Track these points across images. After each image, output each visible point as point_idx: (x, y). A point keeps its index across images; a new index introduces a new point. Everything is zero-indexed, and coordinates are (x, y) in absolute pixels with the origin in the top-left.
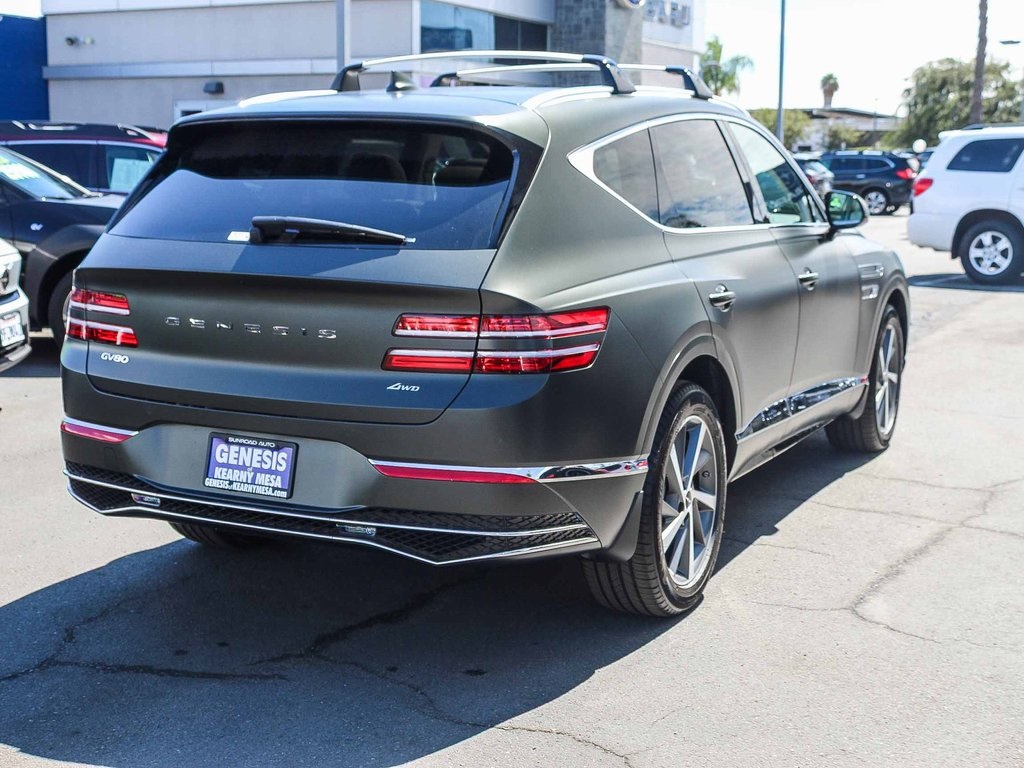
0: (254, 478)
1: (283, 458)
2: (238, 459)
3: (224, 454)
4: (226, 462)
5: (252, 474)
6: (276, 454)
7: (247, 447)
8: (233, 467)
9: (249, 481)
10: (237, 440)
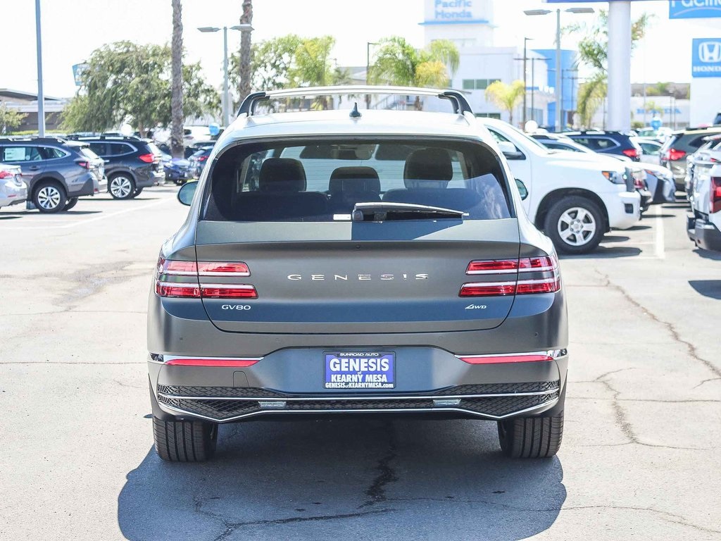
0: (364, 378)
1: (385, 362)
2: (349, 367)
3: (336, 365)
4: (339, 370)
5: (362, 375)
6: (379, 360)
7: (355, 358)
8: (346, 373)
9: (360, 381)
10: (347, 354)
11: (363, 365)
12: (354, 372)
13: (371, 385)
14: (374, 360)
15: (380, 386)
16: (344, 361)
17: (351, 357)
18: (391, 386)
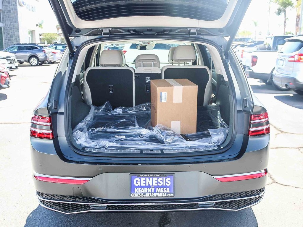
0: (155, 190)
1: (168, 180)
2: (146, 183)
4: (139, 185)
5: (154, 188)
6: (164, 179)
7: (149, 178)
8: (144, 187)
9: (153, 192)
10: (145, 175)
11: (155, 182)
12: (149, 187)
13: (160, 195)
14: (161, 179)
15: (165, 195)
16: (143, 179)
17: (148, 177)
18: (172, 195)
